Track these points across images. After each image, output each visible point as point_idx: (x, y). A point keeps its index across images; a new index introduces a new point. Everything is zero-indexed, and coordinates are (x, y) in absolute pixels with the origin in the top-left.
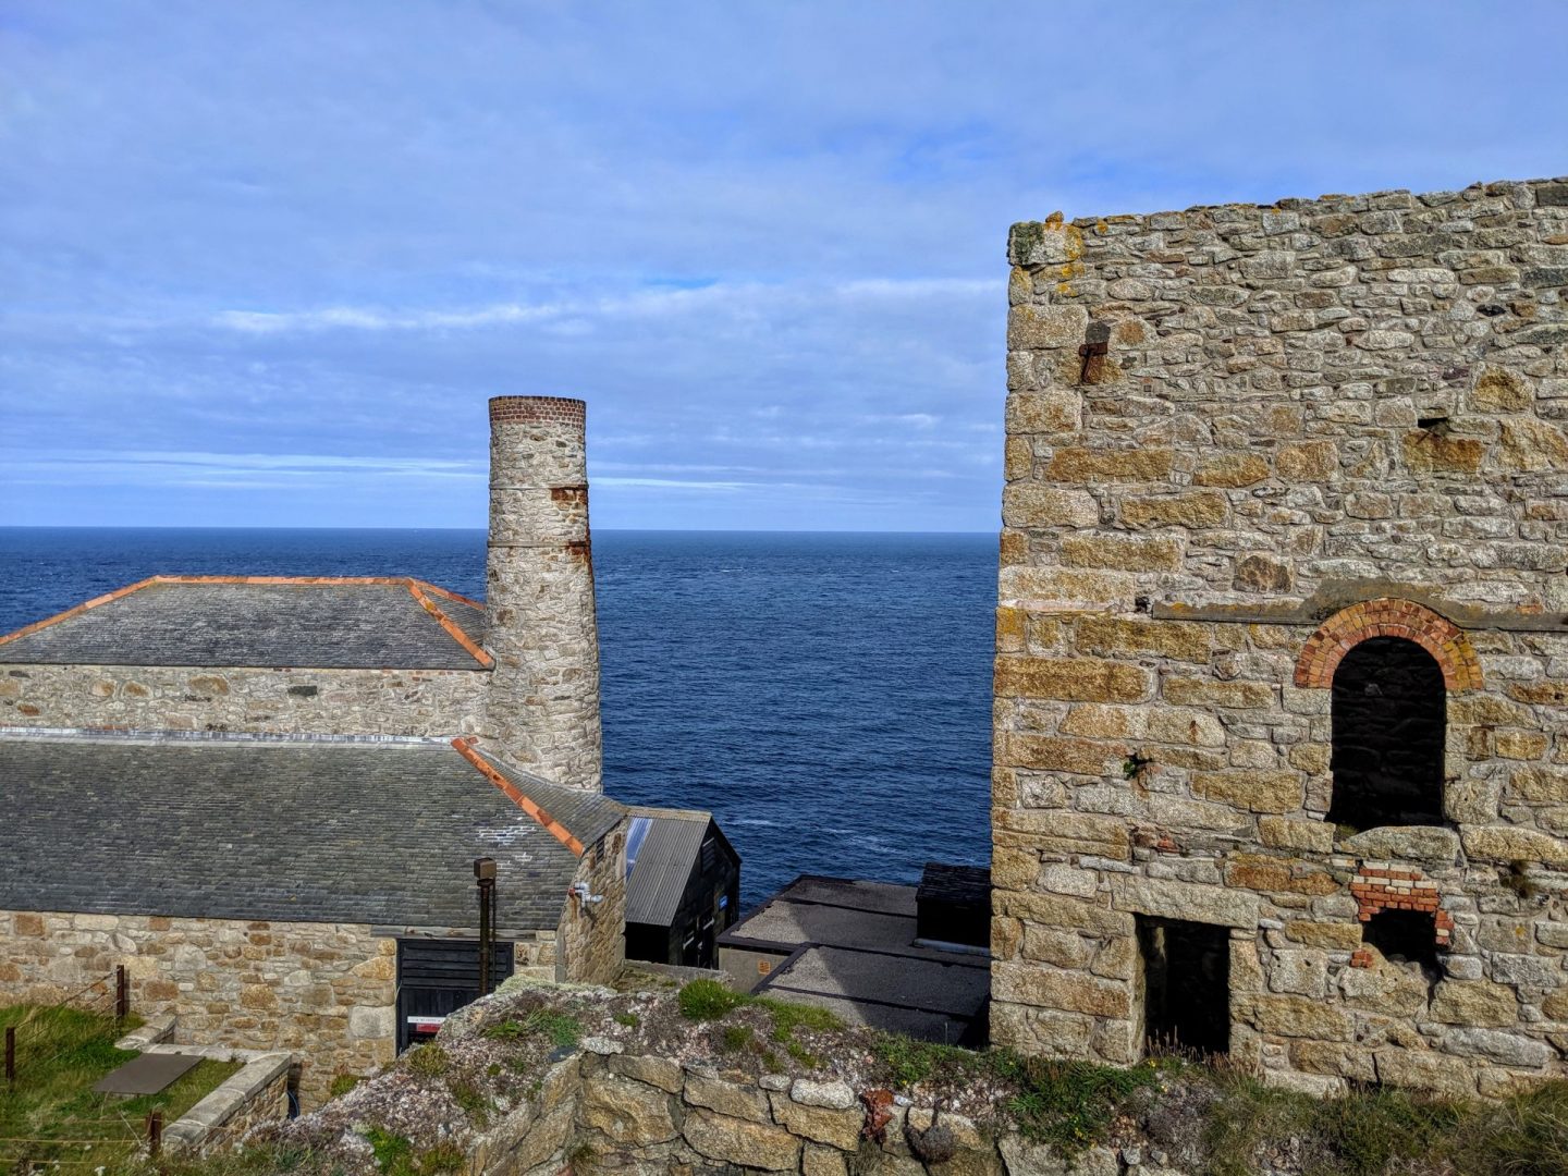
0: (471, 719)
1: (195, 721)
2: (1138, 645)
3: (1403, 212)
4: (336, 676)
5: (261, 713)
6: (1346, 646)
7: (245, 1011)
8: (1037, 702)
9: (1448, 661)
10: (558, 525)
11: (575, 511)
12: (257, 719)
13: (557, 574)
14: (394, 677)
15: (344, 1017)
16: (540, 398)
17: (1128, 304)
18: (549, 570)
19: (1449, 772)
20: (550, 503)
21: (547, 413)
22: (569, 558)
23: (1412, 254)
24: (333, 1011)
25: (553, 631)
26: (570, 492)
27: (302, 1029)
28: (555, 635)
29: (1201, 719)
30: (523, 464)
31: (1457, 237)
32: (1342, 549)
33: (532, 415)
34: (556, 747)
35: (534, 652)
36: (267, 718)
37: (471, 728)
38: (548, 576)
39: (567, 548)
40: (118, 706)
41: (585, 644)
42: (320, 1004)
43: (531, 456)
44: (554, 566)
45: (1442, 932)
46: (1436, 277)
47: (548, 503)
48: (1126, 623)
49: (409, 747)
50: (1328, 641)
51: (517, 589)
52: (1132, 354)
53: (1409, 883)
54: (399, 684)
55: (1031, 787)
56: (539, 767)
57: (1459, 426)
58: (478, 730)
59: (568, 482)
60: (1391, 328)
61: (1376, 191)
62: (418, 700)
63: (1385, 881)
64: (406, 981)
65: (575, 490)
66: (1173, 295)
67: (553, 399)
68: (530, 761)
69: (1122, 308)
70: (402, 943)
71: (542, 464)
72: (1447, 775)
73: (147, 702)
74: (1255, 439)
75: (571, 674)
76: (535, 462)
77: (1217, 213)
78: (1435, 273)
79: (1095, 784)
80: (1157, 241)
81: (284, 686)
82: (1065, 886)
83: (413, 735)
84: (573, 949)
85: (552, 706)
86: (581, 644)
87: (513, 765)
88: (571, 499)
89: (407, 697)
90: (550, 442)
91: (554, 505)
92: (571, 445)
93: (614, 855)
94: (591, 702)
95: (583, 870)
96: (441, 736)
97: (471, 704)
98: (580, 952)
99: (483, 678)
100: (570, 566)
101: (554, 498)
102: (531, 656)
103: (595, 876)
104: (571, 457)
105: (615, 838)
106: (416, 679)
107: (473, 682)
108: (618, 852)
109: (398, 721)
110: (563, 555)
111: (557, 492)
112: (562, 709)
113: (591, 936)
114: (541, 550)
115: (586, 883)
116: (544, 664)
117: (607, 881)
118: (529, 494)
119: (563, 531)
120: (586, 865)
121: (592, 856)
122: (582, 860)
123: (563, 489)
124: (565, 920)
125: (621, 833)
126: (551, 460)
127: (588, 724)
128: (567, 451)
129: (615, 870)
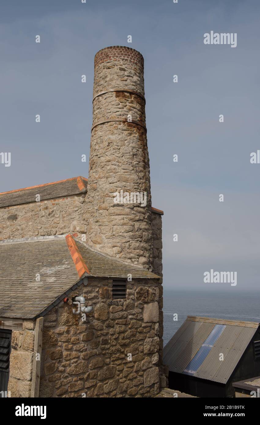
0: (75, 223)
4: (24, 208)
10: (120, 110)
11: (131, 105)
13: (116, 136)
14: (45, 204)
16: (111, 47)
18: (113, 134)
21: (115, 54)
22: (125, 128)
26: (128, 94)
28: (115, 169)
30: (102, 82)
33: (107, 56)
35: (103, 180)
37: (75, 228)
38: (113, 137)
39: (124, 123)
43: (106, 77)
44: (115, 132)
47: (114, 99)
49: (47, 240)
54: (47, 208)
56: (103, 247)
58: (78, 229)
59: (126, 88)
62: (54, 216)
65: (131, 93)
67: (118, 47)
68: (99, 243)
71: (111, 80)
76: (107, 79)
81: (6, 216)
83: (51, 235)
84: (71, 350)
85: (112, 210)
86: (132, 176)
87: (91, 246)
88: (128, 97)
89: (49, 215)
90: (116, 69)
91: (117, 99)
92: (129, 70)
93: (140, 302)
94: (140, 212)
95: (90, 292)
96: (62, 234)
97: (75, 215)
98: (82, 355)
99: (81, 199)
100: (126, 132)
101: (117, 96)
102: (102, 182)
103: (109, 305)
104: (128, 76)
105: (141, 289)
106: (53, 204)
107: (77, 202)
108: (147, 303)
109: (45, 228)
110: (121, 126)
111: (119, 93)
112: (118, 212)
113: (103, 349)
114: (109, 124)
115: (90, 302)
116: (108, 186)
117: (130, 317)
118: (105, 96)
119: (122, 113)
120: (97, 291)
121: (106, 288)
122: (86, 283)
123: (123, 92)
124: (56, 321)
125: (151, 290)
126: (116, 77)
127: (137, 225)
128: (126, 73)
129: (142, 313)
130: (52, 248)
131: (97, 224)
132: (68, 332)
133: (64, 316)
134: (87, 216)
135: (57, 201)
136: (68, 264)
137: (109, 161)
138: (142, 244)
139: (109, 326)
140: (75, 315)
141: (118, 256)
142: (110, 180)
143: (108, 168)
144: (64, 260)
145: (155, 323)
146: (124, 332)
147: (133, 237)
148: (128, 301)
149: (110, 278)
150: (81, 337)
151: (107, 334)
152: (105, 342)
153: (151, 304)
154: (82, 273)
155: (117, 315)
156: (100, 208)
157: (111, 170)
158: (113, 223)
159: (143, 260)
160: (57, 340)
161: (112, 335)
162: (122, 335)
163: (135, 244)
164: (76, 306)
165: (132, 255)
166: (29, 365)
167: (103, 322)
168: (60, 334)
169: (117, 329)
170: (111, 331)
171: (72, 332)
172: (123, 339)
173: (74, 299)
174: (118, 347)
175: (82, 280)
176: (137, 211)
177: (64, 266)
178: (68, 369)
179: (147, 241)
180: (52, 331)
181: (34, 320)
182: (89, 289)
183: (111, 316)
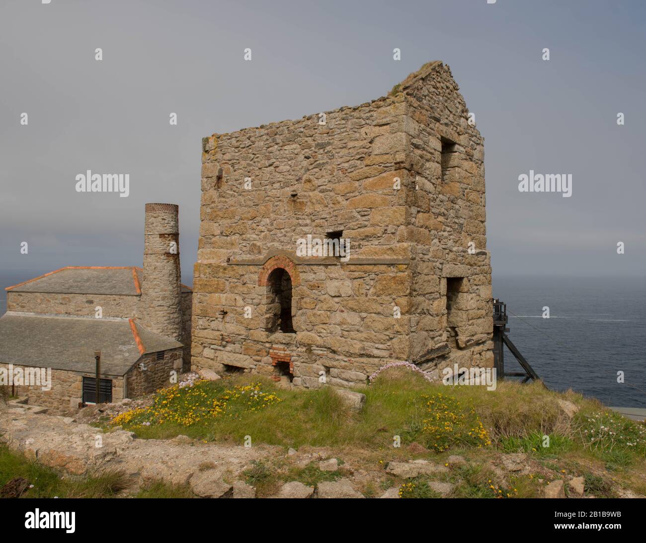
0: (134, 312)
1: (62, 311)
2: (224, 273)
3: (286, 127)
4: (98, 297)
5: (79, 309)
6: (270, 271)
7: (45, 397)
8: (202, 293)
9: (292, 275)
10: (162, 246)
11: (169, 242)
12: (78, 311)
13: (160, 263)
14: (114, 297)
15: (69, 401)
16: (156, 204)
17: (227, 162)
18: (157, 262)
19: (293, 314)
20: (159, 239)
21: (159, 209)
22: (165, 258)
23: (290, 141)
24: (67, 398)
25: (158, 283)
26: (167, 236)
27: (59, 404)
28: (159, 284)
29: (238, 297)
30: (151, 226)
31: (299, 134)
32: (273, 240)
33: (154, 209)
34: (158, 323)
36: (80, 310)
37: (134, 315)
38: (158, 264)
39: (164, 254)
40: (44, 305)
41: (171, 288)
42: (63, 396)
43: (153, 223)
44: (159, 261)
45: (291, 369)
46: (295, 147)
47: (158, 239)
48: (222, 266)
49: (116, 321)
50: (266, 270)
51: (148, 268)
52: (228, 178)
53: (283, 352)
54: (115, 300)
55: (201, 322)
56: (152, 329)
57: (300, 196)
58: (136, 316)
59: (166, 232)
60: (284, 165)
61: (281, 121)
62: (120, 306)
63: (277, 352)
64: (85, 391)
65: (169, 235)
66: (237, 158)
68: (150, 327)
69: (226, 163)
70: (84, 378)
71: (157, 226)
72: (292, 315)
73: (51, 305)
74: (254, 204)
75: (164, 298)
76: (154, 225)
77: (246, 131)
78: (294, 146)
79: (214, 320)
80: (234, 141)
81: (85, 300)
82: (207, 355)
83: (118, 317)
84: (138, 386)
85: (157, 308)
86: (169, 288)
87: (145, 328)
88: (167, 238)
89: (117, 304)
90: (160, 219)
91: (160, 239)
92: (168, 219)
93: (172, 360)
94: (174, 308)
95: (146, 360)
96: (126, 318)
97: (134, 307)
98: (143, 387)
99: (138, 298)
100: (166, 261)
101: (160, 237)
102: (151, 291)
103: (155, 364)
104: (167, 223)
105: (173, 354)
106: (120, 298)
107: (135, 300)
108: (176, 360)
109: (115, 312)
110: (163, 257)
111: (162, 236)
112: (161, 310)
113: (152, 384)
114: (155, 255)
115: (146, 365)
116: (154, 294)
117: (166, 368)
118: (153, 236)
119: (164, 248)
120: (149, 359)
121: (154, 357)
122: (144, 357)
123: (164, 234)
124: (132, 375)
125: (178, 353)
126: (160, 225)
127: (172, 316)
128: (166, 222)
129: (173, 365)
130: (121, 329)
131: (149, 315)
132: (137, 379)
133: (135, 372)
134: (142, 309)
135: (122, 297)
136: (134, 344)
137: (155, 279)
138: (175, 326)
139: (155, 374)
140: (139, 372)
141: (161, 334)
142: (156, 290)
143: (155, 283)
144: (131, 341)
145: (180, 369)
146: (163, 375)
147: (169, 323)
148: (165, 361)
149: (156, 352)
150: (142, 380)
151: (154, 377)
152: (154, 381)
153: (178, 360)
154: (142, 353)
155: (159, 368)
156: (150, 307)
157: (156, 285)
158: (158, 316)
159: (175, 335)
160: (132, 383)
161: (157, 377)
162: (162, 377)
163: (170, 327)
164: (140, 368)
165: (168, 333)
166: (122, 393)
167: (153, 372)
168: (133, 380)
169: (160, 374)
170: (156, 376)
171: (138, 379)
172: (163, 378)
173: (139, 365)
174: (160, 382)
175: (142, 356)
176: (172, 308)
177: (132, 346)
178: (137, 394)
179: (177, 324)
180: (130, 379)
181: (123, 376)
182: (146, 359)
183: (156, 369)
